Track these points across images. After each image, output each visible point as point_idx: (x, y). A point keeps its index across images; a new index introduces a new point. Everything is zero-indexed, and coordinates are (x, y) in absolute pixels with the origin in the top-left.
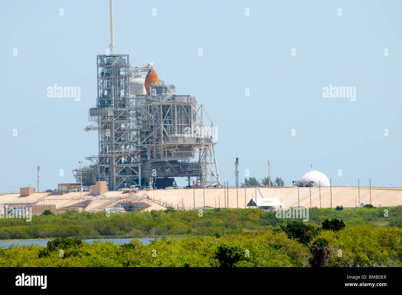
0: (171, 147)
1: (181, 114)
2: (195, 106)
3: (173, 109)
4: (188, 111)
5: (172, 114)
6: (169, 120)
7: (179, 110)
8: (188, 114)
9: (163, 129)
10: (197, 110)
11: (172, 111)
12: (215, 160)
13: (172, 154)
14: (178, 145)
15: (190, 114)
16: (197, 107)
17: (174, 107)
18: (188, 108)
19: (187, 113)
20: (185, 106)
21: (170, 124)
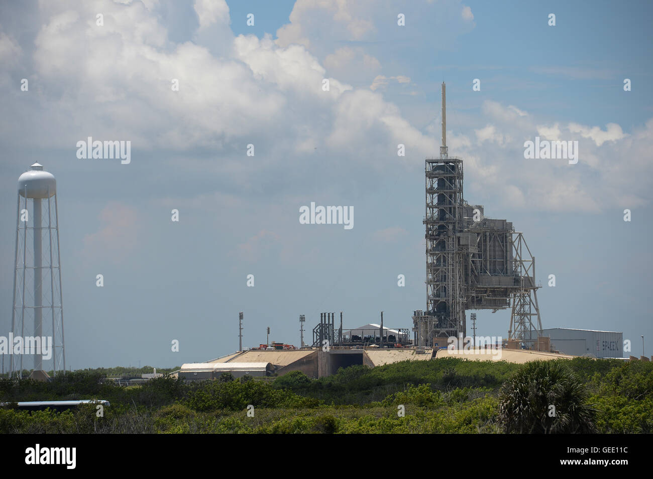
0: (482, 291)
1: (494, 246)
2: (511, 235)
3: (485, 238)
4: (502, 242)
5: (482, 246)
6: (478, 254)
7: (492, 239)
8: (503, 246)
9: (471, 266)
10: (513, 240)
11: (482, 241)
12: (537, 309)
13: (483, 300)
14: (490, 288)
15: (506, 245)
16: (515, 236)
17: (486, 235)
18: (503, 238)
19: (501, 244)
20: (499, 235)
21: (479, 258)
